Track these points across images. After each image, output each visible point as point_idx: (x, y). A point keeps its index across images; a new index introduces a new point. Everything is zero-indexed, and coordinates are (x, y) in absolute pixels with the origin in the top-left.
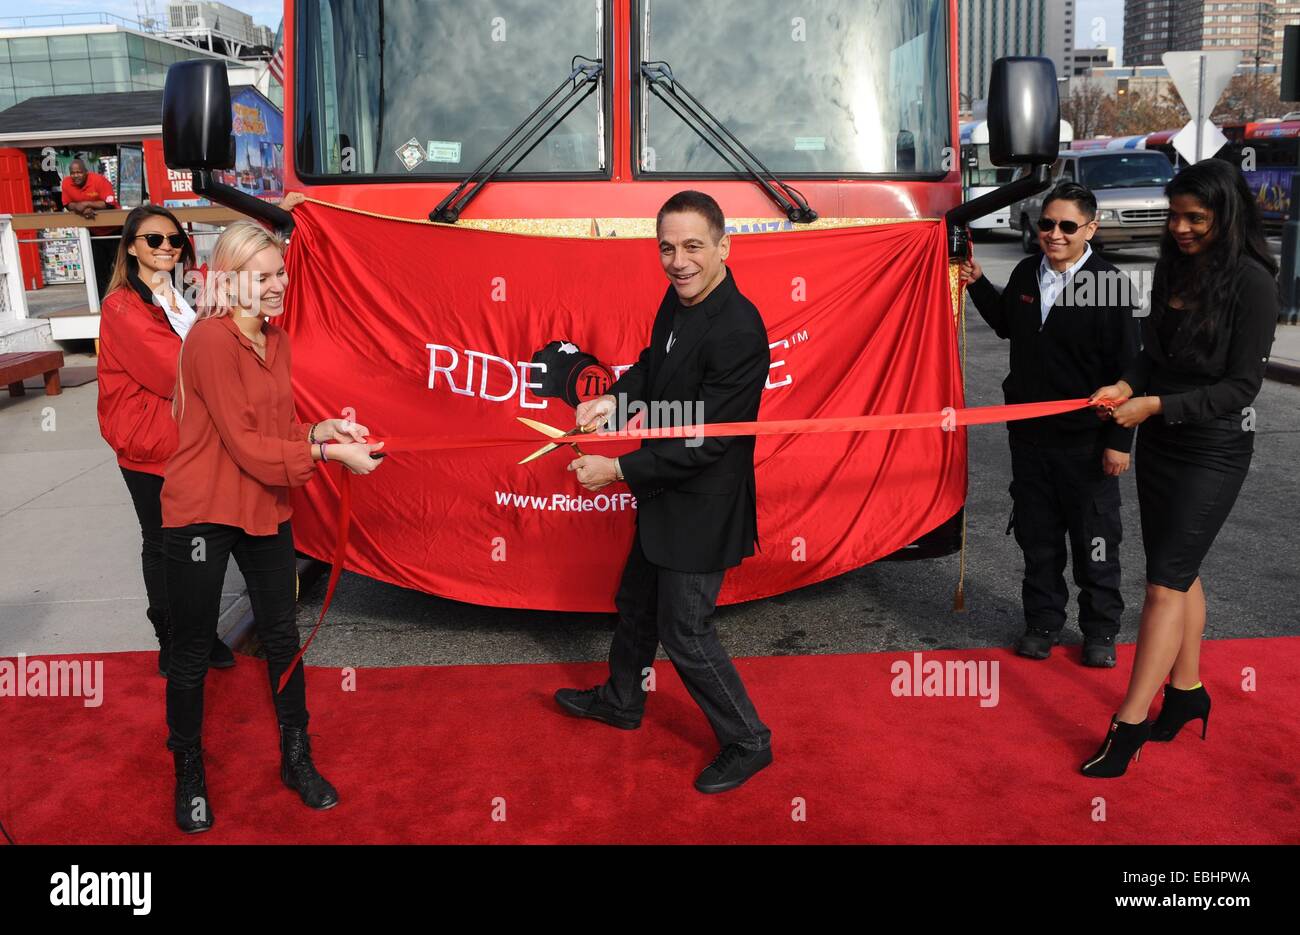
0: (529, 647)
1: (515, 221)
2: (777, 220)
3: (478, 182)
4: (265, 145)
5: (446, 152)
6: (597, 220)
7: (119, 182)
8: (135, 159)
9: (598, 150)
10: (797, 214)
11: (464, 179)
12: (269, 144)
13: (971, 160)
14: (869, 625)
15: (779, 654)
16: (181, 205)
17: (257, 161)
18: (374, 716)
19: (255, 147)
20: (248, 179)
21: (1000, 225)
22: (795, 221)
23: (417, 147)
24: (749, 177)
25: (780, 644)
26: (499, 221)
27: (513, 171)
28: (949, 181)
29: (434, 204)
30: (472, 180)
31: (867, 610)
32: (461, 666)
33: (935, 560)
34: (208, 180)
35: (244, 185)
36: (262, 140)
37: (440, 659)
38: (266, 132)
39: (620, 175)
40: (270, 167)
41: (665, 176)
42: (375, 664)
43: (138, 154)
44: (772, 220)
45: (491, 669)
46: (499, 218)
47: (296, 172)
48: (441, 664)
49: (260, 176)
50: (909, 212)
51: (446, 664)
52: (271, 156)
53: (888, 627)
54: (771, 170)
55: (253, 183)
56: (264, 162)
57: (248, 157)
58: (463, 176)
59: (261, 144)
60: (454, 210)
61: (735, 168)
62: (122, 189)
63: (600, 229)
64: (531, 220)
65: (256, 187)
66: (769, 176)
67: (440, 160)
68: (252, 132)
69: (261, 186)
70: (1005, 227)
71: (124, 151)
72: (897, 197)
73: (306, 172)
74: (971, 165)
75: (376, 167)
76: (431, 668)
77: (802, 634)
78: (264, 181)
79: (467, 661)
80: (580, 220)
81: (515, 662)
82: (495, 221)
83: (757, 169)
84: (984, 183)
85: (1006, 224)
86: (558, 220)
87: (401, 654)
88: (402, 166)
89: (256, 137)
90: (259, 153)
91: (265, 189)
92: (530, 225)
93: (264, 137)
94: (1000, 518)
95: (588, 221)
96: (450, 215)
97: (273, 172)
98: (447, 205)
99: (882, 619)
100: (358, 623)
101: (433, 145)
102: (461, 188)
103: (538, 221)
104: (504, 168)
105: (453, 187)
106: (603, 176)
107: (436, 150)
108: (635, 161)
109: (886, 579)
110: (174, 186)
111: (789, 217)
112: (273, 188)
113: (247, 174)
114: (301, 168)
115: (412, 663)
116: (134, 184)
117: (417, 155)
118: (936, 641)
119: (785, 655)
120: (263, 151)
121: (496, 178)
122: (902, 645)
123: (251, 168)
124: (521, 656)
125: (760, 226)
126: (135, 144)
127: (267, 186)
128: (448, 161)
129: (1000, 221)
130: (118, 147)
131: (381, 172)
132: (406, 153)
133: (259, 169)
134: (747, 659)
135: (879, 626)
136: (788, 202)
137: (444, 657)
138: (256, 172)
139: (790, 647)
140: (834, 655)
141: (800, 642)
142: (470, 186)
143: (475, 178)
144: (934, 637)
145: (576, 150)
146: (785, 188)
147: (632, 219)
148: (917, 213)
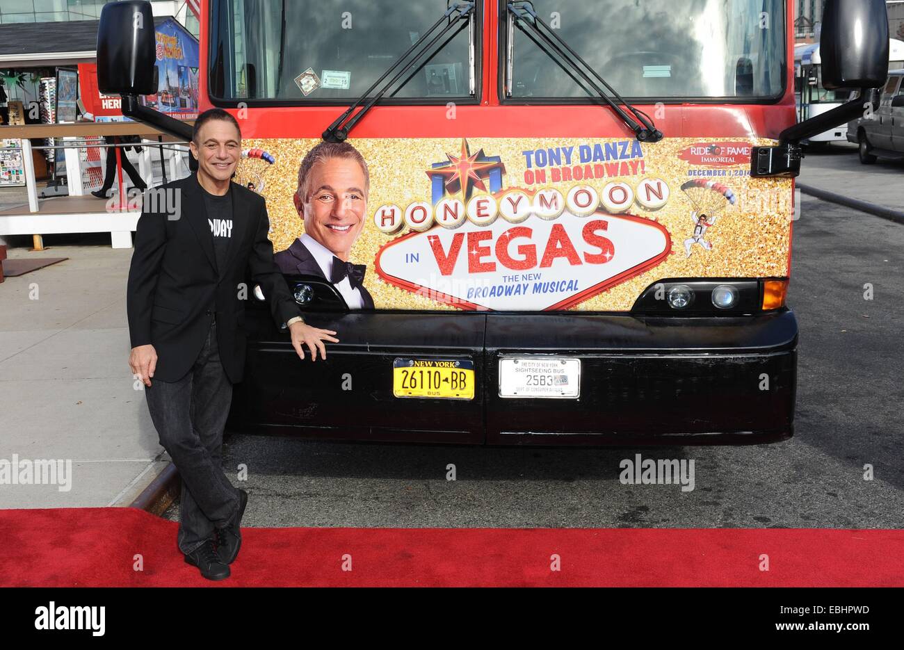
0: (401, 513)
1: (396, 140)
2: (627, 139)
3: (365, 106)
4: (182, 68)
5: (337, 80)
6: (468, 139)
7: (57, 100)
8: (71, 80)
9: (469, 78)
10: (644, 134)
11: (354, 103)
12: (186, 68)
13: (811, 79)
14: (708, 504)
15: (624, 526)
16: (110, 121)
17: (175, 82)
18: (264, 570)
19: (173, 70)
20: (167, 98)
21: (838, 138)
22: (642, 141)
23: (312, 75)
24: (603, 101)
25: (624, 517)
26: (382, 140)
27: (395, 96)
28: (784, 104)
29: (325, 125)
30: (358, 105)
31: (705, 489)
32: (340, 529)
33: (770, 445)
34: (135, 103)
35: (164, 103)
36: (180, 64)
37: (324, 521)
38: (183, 57)
39: (488, 101)
40: (186, 88)
41: (528, 101)
42: (267, 525)
43: (73, 76)
44: (621, 140)
45: (367, 532)
46: (381, 137)
47: (209, 97)
48: (324, 527)
49: (178, 95)
50: (746, 132)
51: (328, 526)
52: (187, 78)
53: (725, 506)
54: (621, 95)
55: (171, 101)
56: (181, 83)
57: (168, 79)
58: (352, 101)
59: (179, 67)
60: (343, 130)
61: (590, 93)
62: (59, 106)
63: (470, 148)
64: (410, 139)
65: (174, 105)
66: (620, 100)
67: (332, 87)
68: (171, 57)
69: (178, 104)
70: (843, 140)
71: (62, 74)
72: (736, 118)
73: (217, 97)
74: (811, 83)
75: (277, 91)
76: (315, 529)
77: (645, 509)
78: (181, 99)
79: (347, 524)
80: (452, 140)
81: (389, 527)
82: (379, 140)
83: (609, 94)
84: (823, 99)
85: (844, 137)
86: (433, 139)
87: (289, 517)
88: (299, 91)
89: (175, 61)
90: (177, 75)
91: (181, 106)
92: (409, 143)
93: (182, 61)
94: (832, 409)
95: (460, 140)
96: (340, 134)
97: (188, 91)
98: (337, 127)
99: (720, 498)
100: (253, 488)
101: (326, 74)
102: (350, 111)
103: (415, 140)
104: (387, 94)
105: (343, 110)
106: (473, 100)
107: (328, 79)
108: (502, 88)
109: (724, 461)
110: (104, 104)
111: (637, 137)
112: (188, 106)
113: (167, 94)
114: (213, 92)
115: (298, 525)
116: (70, 102)
117: (313, 82)
118: (769, 520)
119: (629, 527)
120: (180, 74)
121: (379, 102)
122: (738, 523)
123: (170, 88)
124: (393, 521)
125: (611, 145)
126: (71, 67)
127: (183, 104)
128: (340, 87)
129: (838, 134)
130: (57, 70)
131: (282, 97)
132: (304, 81)
133: (177, 89)
134: (596, 530)
135: (716, 504)
136: (637, 123)
137: (327, 520)
138: (175, 92)
139: (634, 520)
140: (674, 530)
141: (643, 516)
142: (358, 109)
143: (363, 102)
144: (768, 516)
145: (450, 78)
146: (634, 111)
147: (499, 139)
148: (754, 133)
